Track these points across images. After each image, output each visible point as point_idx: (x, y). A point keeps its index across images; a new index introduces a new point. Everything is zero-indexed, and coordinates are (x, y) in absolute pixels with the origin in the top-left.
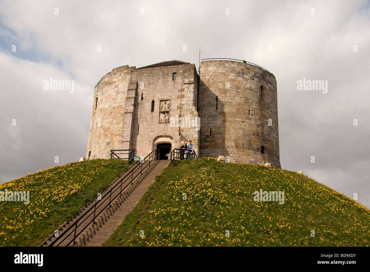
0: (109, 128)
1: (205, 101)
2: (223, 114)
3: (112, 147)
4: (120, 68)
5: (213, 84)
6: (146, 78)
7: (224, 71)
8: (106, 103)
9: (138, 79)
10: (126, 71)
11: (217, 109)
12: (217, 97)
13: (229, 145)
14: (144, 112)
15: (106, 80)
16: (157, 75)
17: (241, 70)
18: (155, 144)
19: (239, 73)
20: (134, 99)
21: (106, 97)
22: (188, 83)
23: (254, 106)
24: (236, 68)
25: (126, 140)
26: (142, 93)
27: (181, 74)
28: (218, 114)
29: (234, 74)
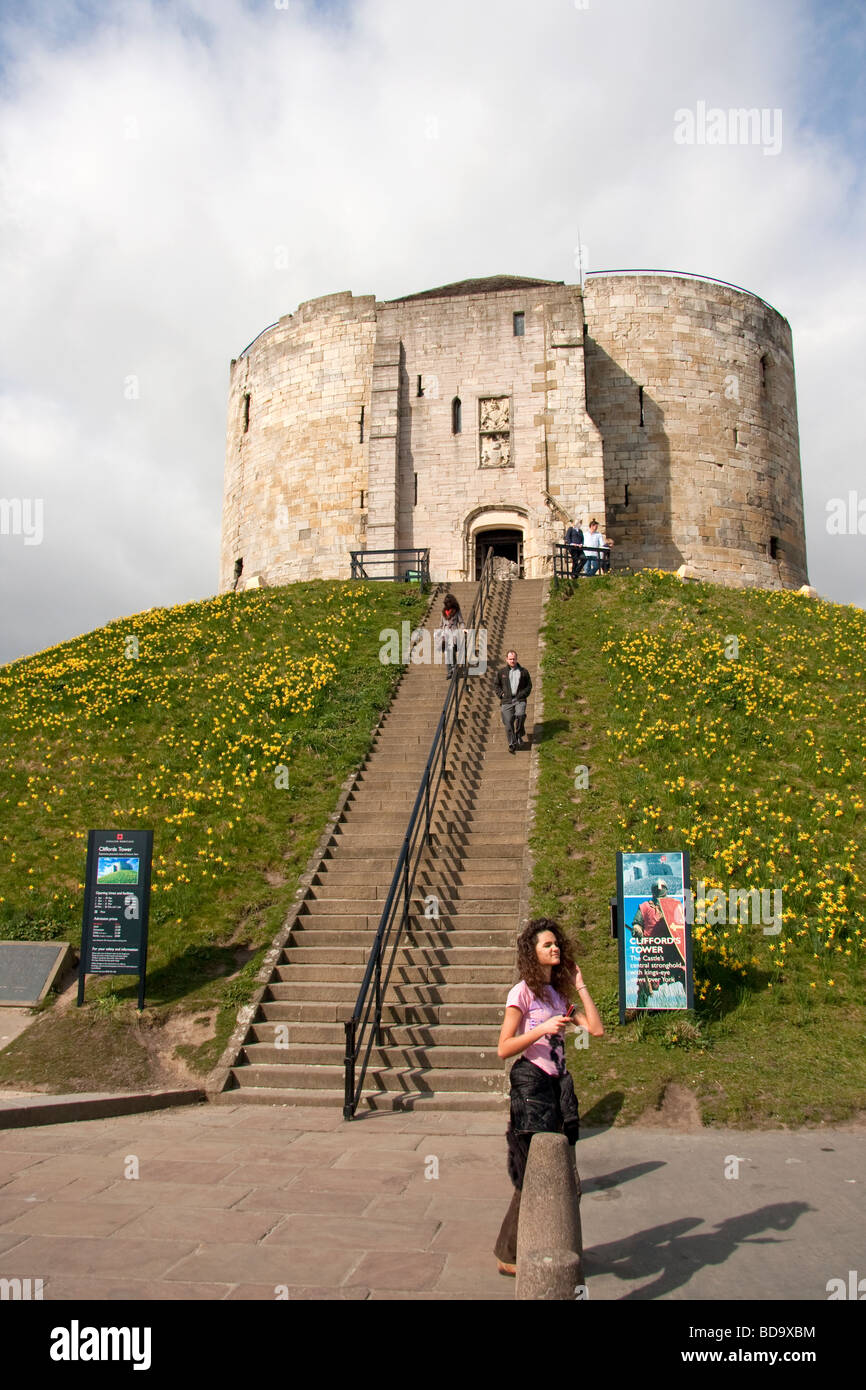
0: (301, 489)
1: (606, 402)
2: (661, 439)
3: (318, 543)
4: (325, 299)
5: (627, 350)
6: (429, 329)
7: (658, 310)
8: (285, 410)
9: (401, 333)
10: (345, 310)
11: (642, 425)
12: (641, 388)
13: (685, 533)
14: (429, 434)
15: (279, 338)
16: (462, 321)
17: (708, 306)
18: (471, 531)
19: (700, 315)
20: (396, 393)
21: (284, 391)
22: (565, 343)
23: (748, 417)
24: (692, 301)
25: (384, 522)
26: (420, 377)
27: (541, 316)
28: (646, 440)
29: (687, 319)
